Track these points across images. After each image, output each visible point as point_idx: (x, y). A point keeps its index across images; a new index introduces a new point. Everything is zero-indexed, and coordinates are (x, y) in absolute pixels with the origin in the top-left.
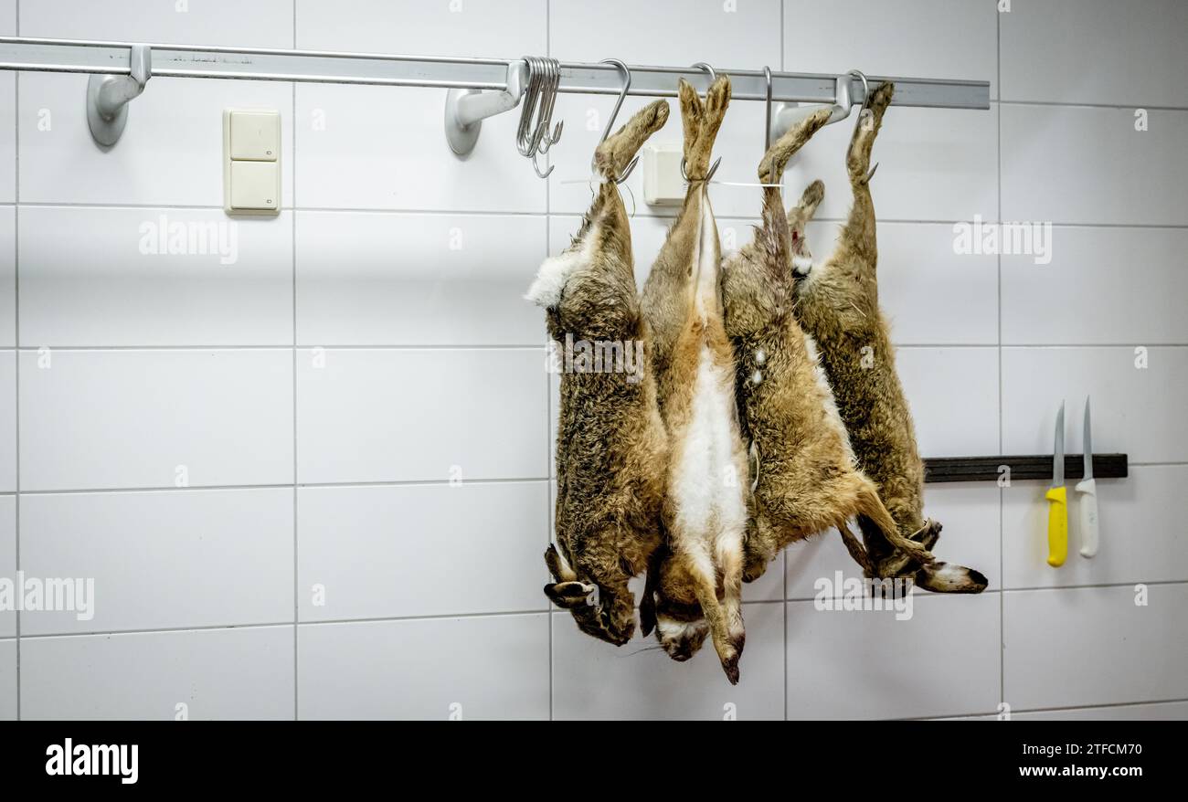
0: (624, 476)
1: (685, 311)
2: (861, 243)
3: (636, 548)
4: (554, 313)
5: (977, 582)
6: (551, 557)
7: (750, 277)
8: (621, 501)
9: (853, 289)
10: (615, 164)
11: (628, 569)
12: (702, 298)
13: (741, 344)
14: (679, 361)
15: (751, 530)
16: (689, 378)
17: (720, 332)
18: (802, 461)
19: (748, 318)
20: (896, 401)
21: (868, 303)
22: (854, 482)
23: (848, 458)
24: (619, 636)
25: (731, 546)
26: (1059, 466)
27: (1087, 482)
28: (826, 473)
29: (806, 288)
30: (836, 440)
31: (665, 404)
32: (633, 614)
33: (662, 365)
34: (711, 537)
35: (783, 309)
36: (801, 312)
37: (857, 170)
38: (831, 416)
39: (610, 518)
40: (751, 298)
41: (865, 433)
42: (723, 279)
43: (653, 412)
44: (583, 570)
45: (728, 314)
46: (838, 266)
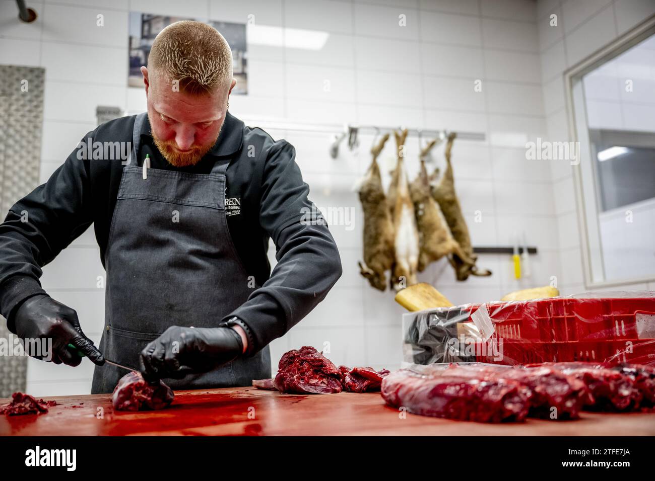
0: (382, 239)
1: (398, 194)
4: (361, 194)
5: (489, 273)
7: (418, 185)
8: (381, 246)
9: (448, 189)
10: (376, 153)
11: (385, 268)
12: (403, 191)
14: (397, 208)
16: (400, 212)
21: (453, 192)
22: (451, 243)
23: (449, 237)
24: (382, 288)
25: (414, 260)
26: (516, 251)
27: (526, 255)
28: (443, 240)
29: (434, 190)
30: (444, 232)
31: (393, 220)
32: (387, 282)
33: (392, 210)
34: (407, 257)
35: (428, 194)
36: (433, 196)
37: (448, 156)
38: (443, 224)
39: (378, 252)
40: (417, 191)
41: (454, 229)
42: (409, 186)
43: (389, 222)
44: (372, 268)
45: (411, 196)
46: (444, 183)
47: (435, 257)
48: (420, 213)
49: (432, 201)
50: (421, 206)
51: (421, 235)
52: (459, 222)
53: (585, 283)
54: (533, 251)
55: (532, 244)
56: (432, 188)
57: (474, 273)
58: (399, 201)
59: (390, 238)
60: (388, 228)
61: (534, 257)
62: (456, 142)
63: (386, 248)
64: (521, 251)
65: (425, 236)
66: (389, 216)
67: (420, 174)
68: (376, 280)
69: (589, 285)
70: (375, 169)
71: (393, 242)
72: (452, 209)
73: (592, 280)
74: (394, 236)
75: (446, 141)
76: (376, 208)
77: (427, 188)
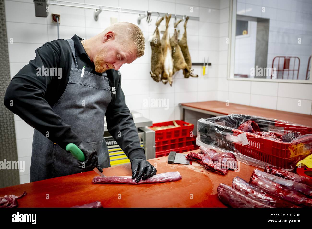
0: (159, 62)
1: (166, 43)
2: (185, 36)
3: (160, 71)
4: (151, 43)
6: (150, 73)
7: (173, 39)
8: (159, 65)
9: (184, 41)
10: (158, 24)
11: (159, 73)
12: (168, 42)
13: (172, 48)
14: (165, 49)
15: (173, 69)
16: (166, 51)
17: (170, 45)
18: (179, 61)
19: (173, 44)
20: (189, 55)
21: (186, 43)
22: (185, 64)
23: (184, 61)
24: (158, 81)
25: (171, 71)
26: (204, 64)
27: (207, 66)
28: (182, 63)
29: (179, 41)
30: (183, 59)
31: (163, 54)
32: (160, 79)
33: (163, 50)
34: (169, 70)
35: (177, 43)
36: (179, 44)
37: (185, 27)
38: (182, 56)
39: (158, 67)
40: (173, 42)
41: (186, 58)
42: (170, 40)
43: (162, 55)
44: (155, 74)
45: (171, 44)
46: (183, 39)
47: (178, 69)
48: (174, 51)
49: (178, 46)
50: (175, 49)
51: (174, 60)
52: (188, 55)
53: (227, 78)
54: (210, 64)
55: (210, 62)
56: (179, 40)
57: (192, 76)
58: (166, 46)
59: (162, 62)
60: (162, 57)
61: (210, 67)
62: (189, 21)
63: (161, 66)
64: (206, 64)
65: (175, 61)
66: (162, 53)
67: (174, 34)
68: (156, 78)
69: (228, 79)
70: (157, 32)
71: (164, 63)
72: (186, 50)
73: (230, 77)
74: (164, 61)
75: (185, 20)
76: (158, 49)
77: (177, 41)
